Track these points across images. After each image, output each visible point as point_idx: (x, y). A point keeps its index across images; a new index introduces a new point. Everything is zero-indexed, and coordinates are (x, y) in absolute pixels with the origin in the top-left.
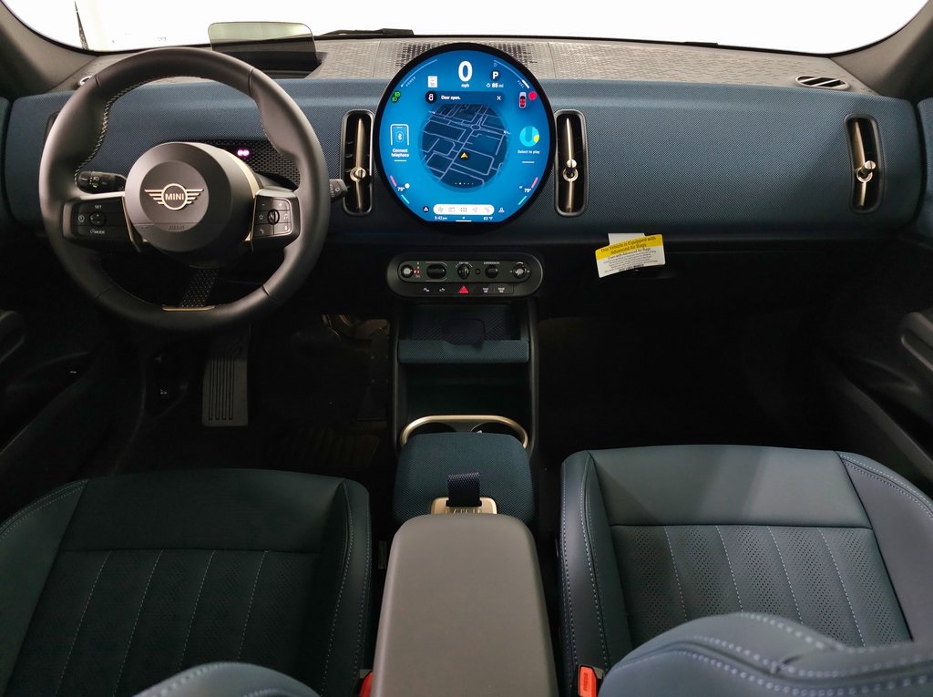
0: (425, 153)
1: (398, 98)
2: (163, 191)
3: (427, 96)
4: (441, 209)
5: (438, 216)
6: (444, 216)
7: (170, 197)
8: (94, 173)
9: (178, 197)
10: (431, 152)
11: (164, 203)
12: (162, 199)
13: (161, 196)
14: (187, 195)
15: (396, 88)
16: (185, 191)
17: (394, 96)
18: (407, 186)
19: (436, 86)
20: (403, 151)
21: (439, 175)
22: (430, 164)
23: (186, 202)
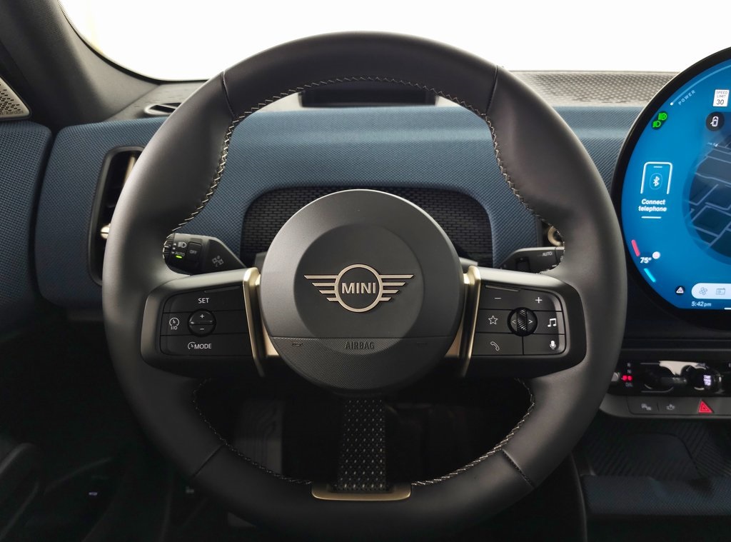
0: (692, 206)
1: (663, 122)
2: (338, 278)
3: (710, 119)
4: (704, 291)
5: (697, 300)
6: (706, 301)
7: (351, 288)
8: (178, 236)
9: (364, 288)
10: (703, 204)
11: (338, 299)
12: (336, 291)
13: (335, 287)
14: (381, 284)
15: (662, 108)
16: (379, 278)
17: (657, 119)
18: (656, 255)
19: (725, 104)
20: (658, 202)
21: (708, 238)
22: (696, 223)
23: (379, 298)
